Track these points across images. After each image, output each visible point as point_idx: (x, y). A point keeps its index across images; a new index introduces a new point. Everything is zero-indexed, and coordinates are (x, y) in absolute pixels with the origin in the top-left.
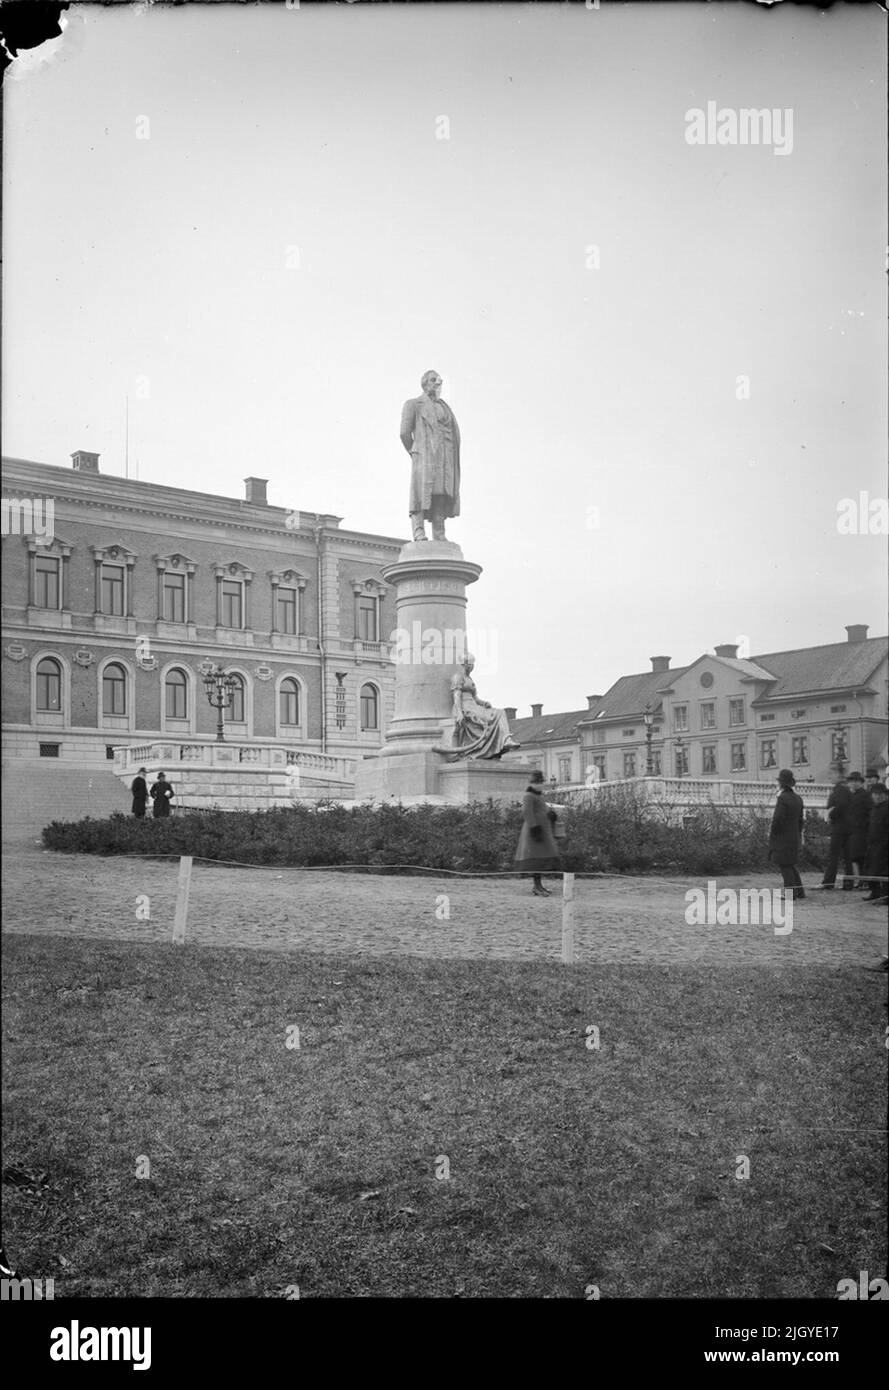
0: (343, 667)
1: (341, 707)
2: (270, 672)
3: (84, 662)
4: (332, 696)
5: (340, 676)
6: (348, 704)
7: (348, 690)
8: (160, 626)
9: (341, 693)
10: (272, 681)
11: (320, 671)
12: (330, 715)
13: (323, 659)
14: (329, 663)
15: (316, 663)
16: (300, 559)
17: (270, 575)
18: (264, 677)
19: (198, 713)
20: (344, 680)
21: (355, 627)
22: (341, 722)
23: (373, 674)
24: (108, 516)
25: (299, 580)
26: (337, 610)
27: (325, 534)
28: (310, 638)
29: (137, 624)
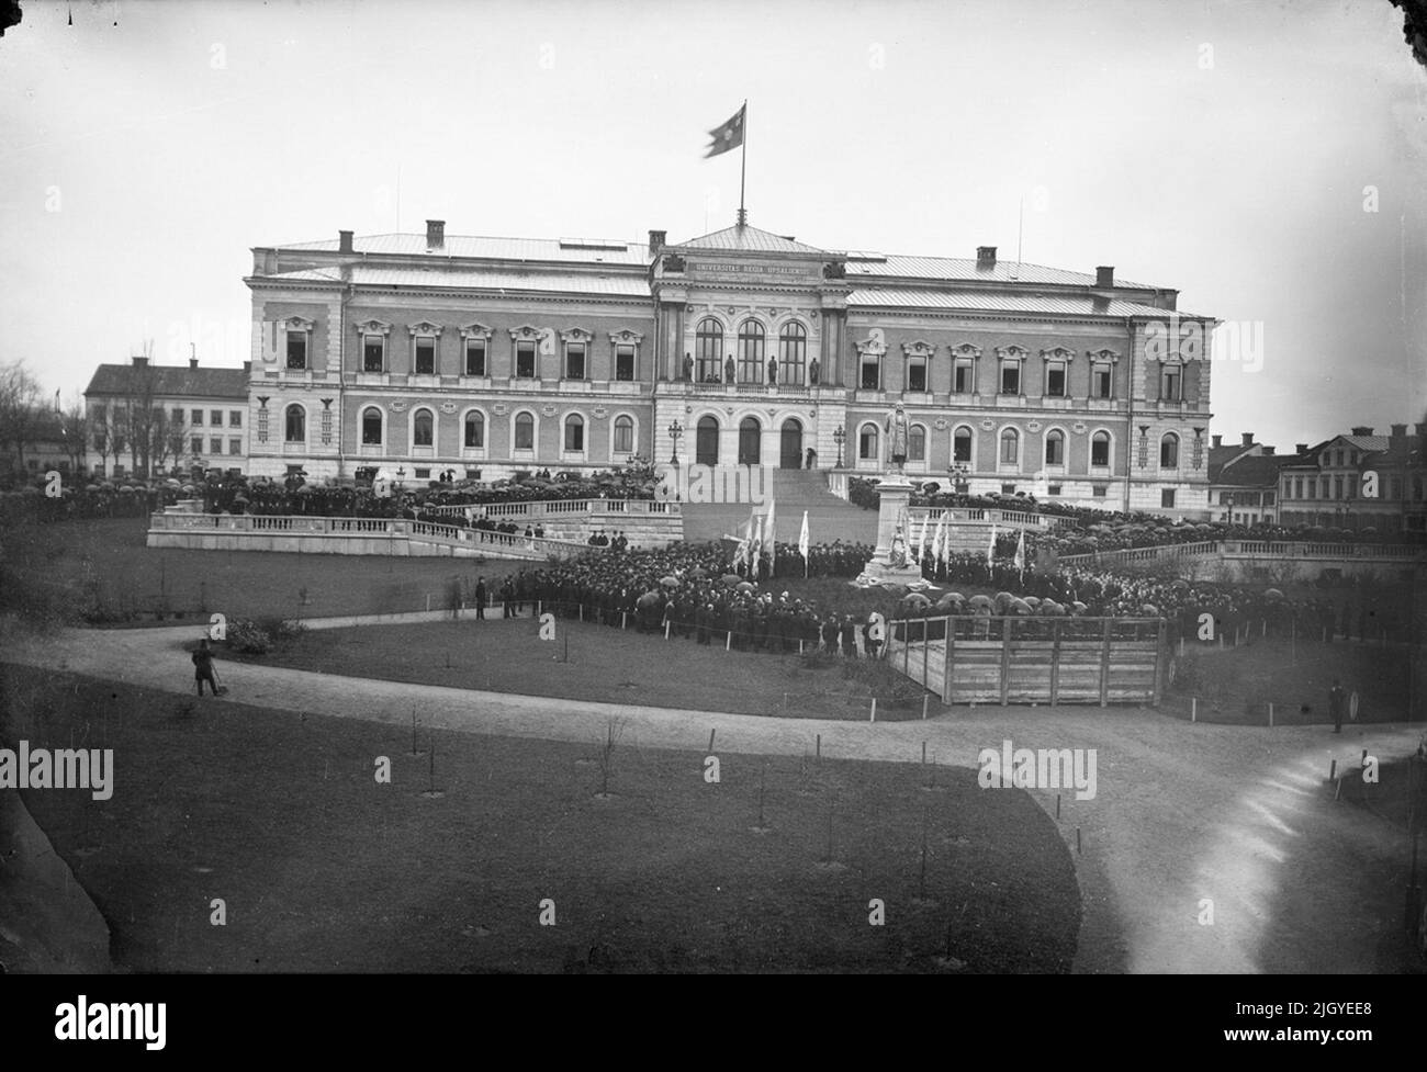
0: (1146, 421)
1: (1143, 451)
2: (1085, 427)
3: (941, 426)
4: (1136, 443)
5: (1143, 429)
6: (1150, 449)
7: (1150, 439)
8: (998, 399)
9: (1144, 439)
10: (1087, 434)
11: (1128, 424)
12: (1133, 459)
13: (1130, 416)
14: (1135, 419)
15: (1125, 419)
16: (1115, 340)
17: (1088, 354)
18: (1079, 431)
19: (1025, 459)
20: (1147, 432)
21: (1160, 391)
22: (1143, 463)
23: (1174, 425)
24: (962, 323)
25: (1112, 357)
26: (1144, 378)
27: (1134, 321)
28: (1121, 400)
29: (981, 398)
